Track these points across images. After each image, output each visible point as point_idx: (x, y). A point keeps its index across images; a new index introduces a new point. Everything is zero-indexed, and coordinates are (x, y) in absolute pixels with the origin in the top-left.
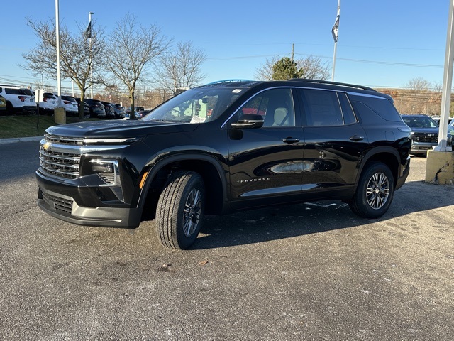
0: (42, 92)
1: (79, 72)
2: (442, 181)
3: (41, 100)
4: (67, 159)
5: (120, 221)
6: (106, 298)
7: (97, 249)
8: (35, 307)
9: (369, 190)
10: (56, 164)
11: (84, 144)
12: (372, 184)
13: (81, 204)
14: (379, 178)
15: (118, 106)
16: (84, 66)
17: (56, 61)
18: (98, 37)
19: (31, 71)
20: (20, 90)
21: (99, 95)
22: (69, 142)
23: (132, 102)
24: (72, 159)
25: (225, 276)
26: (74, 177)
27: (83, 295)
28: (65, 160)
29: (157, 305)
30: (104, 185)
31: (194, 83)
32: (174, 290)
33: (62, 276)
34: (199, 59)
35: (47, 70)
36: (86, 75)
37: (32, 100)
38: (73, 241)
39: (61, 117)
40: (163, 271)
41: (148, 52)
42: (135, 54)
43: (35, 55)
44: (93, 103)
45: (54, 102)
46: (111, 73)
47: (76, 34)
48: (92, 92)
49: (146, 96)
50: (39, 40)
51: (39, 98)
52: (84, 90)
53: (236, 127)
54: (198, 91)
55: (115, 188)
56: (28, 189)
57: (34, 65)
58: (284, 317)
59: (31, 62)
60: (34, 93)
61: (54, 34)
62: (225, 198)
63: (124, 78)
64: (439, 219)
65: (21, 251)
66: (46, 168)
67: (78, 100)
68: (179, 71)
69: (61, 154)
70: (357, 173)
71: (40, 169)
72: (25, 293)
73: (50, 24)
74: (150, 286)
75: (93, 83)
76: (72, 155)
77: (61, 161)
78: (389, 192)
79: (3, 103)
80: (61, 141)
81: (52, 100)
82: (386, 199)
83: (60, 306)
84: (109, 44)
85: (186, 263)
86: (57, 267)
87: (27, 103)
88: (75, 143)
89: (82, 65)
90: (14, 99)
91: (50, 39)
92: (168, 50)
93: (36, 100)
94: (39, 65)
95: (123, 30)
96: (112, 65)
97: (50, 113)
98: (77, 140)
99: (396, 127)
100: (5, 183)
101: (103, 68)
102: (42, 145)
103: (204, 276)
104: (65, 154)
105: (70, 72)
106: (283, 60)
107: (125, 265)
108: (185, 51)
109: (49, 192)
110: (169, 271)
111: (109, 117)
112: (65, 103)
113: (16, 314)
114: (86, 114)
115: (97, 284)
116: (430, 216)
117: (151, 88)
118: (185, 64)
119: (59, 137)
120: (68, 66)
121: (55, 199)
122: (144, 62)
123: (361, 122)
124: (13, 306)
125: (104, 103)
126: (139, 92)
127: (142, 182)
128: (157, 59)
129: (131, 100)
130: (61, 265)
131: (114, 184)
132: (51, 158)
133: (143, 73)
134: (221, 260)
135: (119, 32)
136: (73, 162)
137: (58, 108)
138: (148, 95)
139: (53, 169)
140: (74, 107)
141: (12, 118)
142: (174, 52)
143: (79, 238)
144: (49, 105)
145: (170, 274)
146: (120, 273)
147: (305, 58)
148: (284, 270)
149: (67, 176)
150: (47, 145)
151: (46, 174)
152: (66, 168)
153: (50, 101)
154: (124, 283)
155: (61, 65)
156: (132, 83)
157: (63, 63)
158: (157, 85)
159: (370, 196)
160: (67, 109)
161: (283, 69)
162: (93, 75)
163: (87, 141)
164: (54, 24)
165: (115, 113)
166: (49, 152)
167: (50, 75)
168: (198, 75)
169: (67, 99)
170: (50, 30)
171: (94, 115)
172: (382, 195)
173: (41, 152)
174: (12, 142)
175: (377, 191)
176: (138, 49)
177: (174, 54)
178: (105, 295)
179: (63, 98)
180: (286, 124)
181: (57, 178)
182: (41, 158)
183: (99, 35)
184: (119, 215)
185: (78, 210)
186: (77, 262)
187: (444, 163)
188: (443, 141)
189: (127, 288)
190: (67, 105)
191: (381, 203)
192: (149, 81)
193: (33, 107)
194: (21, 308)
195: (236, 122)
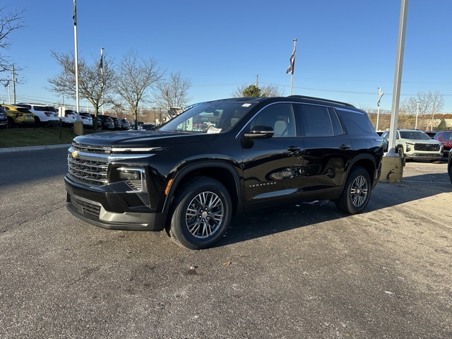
0: (64, 109)
1: (94, 94)
2: (392, 180)
3: (63, 116)
4: (95, 167)
5: (146, 225)
6: (142, 309)
7: (124, 250)
8: (70, 324)
9: (353, 191)
10: (84, 171)
11: (111, 152)
12: (355, 185)
13: (109, 209)
14: (361, 180)
15: (124, 120)
16: (97, 88)
17: (75, 85)
18: (109, 66)
19: (55, 93)
20: (46, 107)
21: (107, 113)
22: (96, 150)
23: (135, 118)
24: (100, 166)
25: (253, 279)
26: (102, 183)
27: (118, 306)
28: (93, 168)
29: (196, 317)
30: (131, 192)
31: (183, 103)
32: (208, 297)
33: (94, 282)
34: (187, 85)
35: (68, 92)
36: (99, 96)
37: (56, 115)
38: (101, 242)
39: (80, 129)
40: (191, 274)
41: (148, 78)
42: (137, 80)
43: (58, 80)
44: (105, 118)
45: (73, 117)
46: (119, 95)
47: (91, 64)
48: (103, 110)
49: (144, 113)
50: (62, 68)
51: (61, 114)
52: (97, 108)
53: (249, 138)
54: (209, 105)
55: (142, 194)
56: (56, 189)
57: (57, 88)
58: (328, 328)
59: (55, 86)
60: (58, 110)
61: (73, 64)
62: (240, 201)
63: (129, 99)
64: (408, 214)
65: (51, 254)
66: (75, 175)
67: (93, 116)
68: (171, 94)
69: (89, 162)
70: (344, 175)
71: (68, 175)
72: (58, 305)
73: (70, 56)
74: (183, 293)
75: (104, 102)
76: (100, 163)
77: (89, 168)
78: (368, 191)
79: (32, 118)
80: (89, 150)
81: (72, 115)
82: (365, 198)
83: (96, 321)
84: (118, 73)
85: (211, 265)
86: (88, 272)
87: (52, 118)
88: (102, 152)
89: (95, 89)
90: (41, 114)
91: (70, 67)
92: (163, 78)
93: (60, 116)
94: (62, 88)
95: (128, 61)
96: (119, 88)
97: (71, 125)
98: (105, 148)
99: (373, 137)
100: (35, 185)
101: (112, 90)
102: (71, 153)
103: (232, 279)
104: (92, 162)
105: (86, 93)
106: (250, 87)
107: (153, 268)
108: (176, 79)
109: (78, 197)
110: (197, 274)
111: (117, 129)
112: (83, 118)
113: (49, 334)
114: (99, 127)
115: (130, 291)
116: (399, 211)
117: (149, 107)
118: (176, 89)
119: (86, 146)
120: (85, 89)
121: (82, 203)
122: (144, 86)
123: (347, 133)
124: (46, 323)
125: (113, 118)
126: (139, 110)
127: (168, 188)
128: (154, 84)
129: (135, 116)
130: (93, 270)
131: (141, 190)
132: (80, 166)
133: (144, 95)
134: (243, 260)
135: (125, 63)
136: (100, 170)
137: (77, 122)
138: (145, 112)
139: (81, 169)
140: (89, 121)
141: (39, 129)
142: (167, 79)
143: (105, 240)
144: (70, 119)
145: (199, 278)
146: (151, 277)
147: (266, 86)
148: (304, 270)
149: (95, 183)
150: (75, 153)
151: (75, 180)
152: (94, 175)
153: (70, 116)
154: (157, 290)
155: (79, 88)
156: (135, 103)
157: (80, 87)
158: (155, 105)
159: (353, 196)
160: (84, 123)
161: (250, 93)
162: (105, 96)
163: (114, 150)
164: (73, 56)
165: (122, 126)
166: (77, 160)
167: (70, 96)
168: (186, 98)
169: (84, 115)
170: (71, 60)
171: (105, 127)
172: (362, 195)
173: (69, 159)
174: (39, 149)
175: (358, 191)
176: (140, 76)
177: (167, 81)
178: (140, 306)
179: (81, 114)
180: (286, 135)
181: (85, 184)
182: (69, 165)
183: (109, 64)
184: (145, 220)
185: (106, 215)
186: (107, 266)
187: (393, 166)
188: (392, 149)
189: (161, 296)
190: (84, 120)
191: (361, 201)
192: (149, 102)
193: (57, 121)
194: (55, 326)
195: (248, 133)
